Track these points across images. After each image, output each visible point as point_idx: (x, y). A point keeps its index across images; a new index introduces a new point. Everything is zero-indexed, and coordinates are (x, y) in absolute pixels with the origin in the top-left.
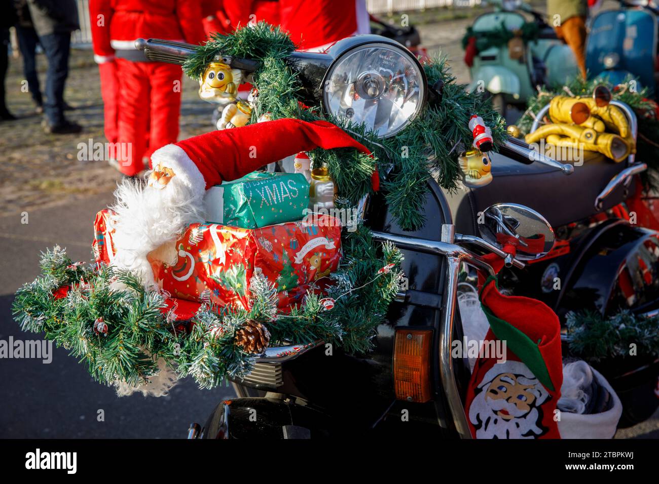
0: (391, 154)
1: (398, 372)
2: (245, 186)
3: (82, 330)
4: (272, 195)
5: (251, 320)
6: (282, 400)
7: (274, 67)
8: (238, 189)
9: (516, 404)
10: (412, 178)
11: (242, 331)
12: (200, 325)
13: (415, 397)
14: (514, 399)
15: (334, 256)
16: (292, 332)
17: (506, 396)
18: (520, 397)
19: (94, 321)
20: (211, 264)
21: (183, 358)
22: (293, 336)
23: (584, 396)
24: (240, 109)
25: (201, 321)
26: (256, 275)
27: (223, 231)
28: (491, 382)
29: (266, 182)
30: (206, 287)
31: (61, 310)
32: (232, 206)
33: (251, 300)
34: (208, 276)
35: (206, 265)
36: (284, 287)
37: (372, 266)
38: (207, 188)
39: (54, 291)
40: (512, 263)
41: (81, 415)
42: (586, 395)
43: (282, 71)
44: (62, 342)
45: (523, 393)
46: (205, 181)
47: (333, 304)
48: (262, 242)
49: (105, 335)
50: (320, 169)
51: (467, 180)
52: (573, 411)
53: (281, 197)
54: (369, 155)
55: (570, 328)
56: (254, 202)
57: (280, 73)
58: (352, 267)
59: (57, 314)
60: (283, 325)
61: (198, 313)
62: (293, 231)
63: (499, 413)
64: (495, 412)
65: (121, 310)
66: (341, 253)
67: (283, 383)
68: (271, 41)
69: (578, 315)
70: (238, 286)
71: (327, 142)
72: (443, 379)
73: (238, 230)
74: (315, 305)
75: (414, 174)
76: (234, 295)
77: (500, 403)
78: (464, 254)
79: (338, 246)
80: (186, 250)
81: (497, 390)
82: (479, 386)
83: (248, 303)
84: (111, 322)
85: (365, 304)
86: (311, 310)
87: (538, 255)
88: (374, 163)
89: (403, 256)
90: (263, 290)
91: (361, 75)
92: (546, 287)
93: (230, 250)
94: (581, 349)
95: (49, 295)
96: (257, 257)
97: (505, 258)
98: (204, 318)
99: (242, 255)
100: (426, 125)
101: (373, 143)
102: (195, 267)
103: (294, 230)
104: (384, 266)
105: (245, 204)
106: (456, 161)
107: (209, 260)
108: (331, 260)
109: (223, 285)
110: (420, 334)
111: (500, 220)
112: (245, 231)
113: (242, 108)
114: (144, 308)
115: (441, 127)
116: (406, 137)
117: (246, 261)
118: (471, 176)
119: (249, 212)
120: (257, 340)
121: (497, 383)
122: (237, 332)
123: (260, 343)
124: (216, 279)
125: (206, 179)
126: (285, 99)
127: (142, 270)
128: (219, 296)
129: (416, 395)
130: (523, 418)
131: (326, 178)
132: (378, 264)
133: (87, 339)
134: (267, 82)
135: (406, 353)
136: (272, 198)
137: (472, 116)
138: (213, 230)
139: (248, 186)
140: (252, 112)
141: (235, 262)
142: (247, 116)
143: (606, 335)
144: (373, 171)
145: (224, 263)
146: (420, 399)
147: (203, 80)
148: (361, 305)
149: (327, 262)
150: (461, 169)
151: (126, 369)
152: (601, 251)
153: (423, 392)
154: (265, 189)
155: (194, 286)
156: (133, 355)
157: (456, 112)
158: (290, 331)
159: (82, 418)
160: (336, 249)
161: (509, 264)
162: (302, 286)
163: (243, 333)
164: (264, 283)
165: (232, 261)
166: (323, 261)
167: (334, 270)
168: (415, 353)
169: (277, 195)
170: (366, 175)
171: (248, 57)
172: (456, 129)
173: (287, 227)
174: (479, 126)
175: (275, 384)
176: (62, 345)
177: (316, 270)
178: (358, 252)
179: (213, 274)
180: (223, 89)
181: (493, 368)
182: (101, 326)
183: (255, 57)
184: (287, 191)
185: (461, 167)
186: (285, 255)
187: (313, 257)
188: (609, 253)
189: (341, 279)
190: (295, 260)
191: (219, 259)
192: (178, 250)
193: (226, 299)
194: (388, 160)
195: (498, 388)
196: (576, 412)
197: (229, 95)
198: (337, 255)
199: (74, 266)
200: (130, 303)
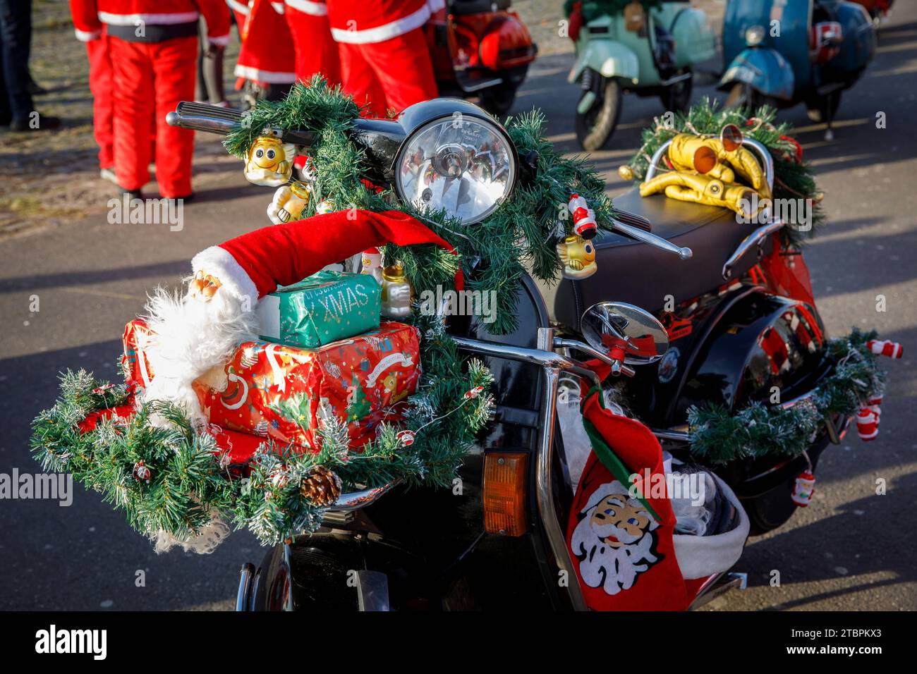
0: (477, 245)
1: (488, 503)
2: (305, 297)
3: (120, 477)
4: (337, 304)
5: (320, 468)
6: (352, 536)
7: (335, 142)
8: (298, 300)
9: (626, 529)
10: (502, 275)
11: (310, 481)
12: (259, 471)
13: (508, 530)
14: (625, 524)
15: (412, 374)
16: (366, 475)
17: (615, 520)
18: (631, 521)
19: (133, 465)
20: (268, 391)
21: (241, 509)
22: (367, 478)
23: (706, 513)
24: (295, 192)
25: (260, 466)
26: (322, 407)
27: (282, 354)
28: (597, 505)
29: (330, 289)
30: (263, 418)
31: (90, 448)
32: (290, 319)
33: (317, 437)
34: (264, 405)
35: (262, 393)
36: (355, 417)
37: (457, 386)
38: (259, 298)
39: (80, 423)
40: (620, 371)
41: (91, 526)
42: (708, 512)
43: (345, 147)
44: (92, 484)
45: (635, 516)
46: (258, 290)
47: (412, 439)
48: (329, 368)
49: (148, 482)
50: (394, 267)
51: (567, 271)
52: (691, 532)
53: (348, 307)
54: (451, 252)
55: (692, 426)
56: (317, 314)
57: (342, 149)
58: (433, 388)
59: (86, 452)
60: (356, 466)
61: (256, 454)
62: (364, 350)
63: (606, 540)
64: (602, 540)
65: (165, 452)
66: (421, 369)
67: (353, 518)
68: (331, 109)
69: (701, 410)
70: (301, 418)
71: (401, 238)
72: (541, 509)
73: (300, 353)
74: (391, 440)
75: (505, 270)
76: (296, 429)
77: (607, 529)
78: (564, 362)
79: (416, 361)
80: (238, 374)
81: (604, 514)
82: (583, 511)
83: (314, 439)
84: (153, 466)
85: (449, 432)
86: (388, 445)
87: (651, 358)
88: (457, 261)
89: (493, 377)
90: (332, 430)
91: (440, 149)
92: (664, 376)
93: (290, 376)
94: (705, 451)
95: (74, 428)
96: (322, 386)
97: (611, 366)
98: (264, 461)
99: (304, 382)
100: (518, 209)
101: (456, 233)
102: (249, 393)
103: (365, 348)
104: (470, 389)
105: (307, 318)
106: (554, 249)
107: (266, 387)
108: (408, 380)
109: (284, 415)
110: (514, 458)
111: (606, 319)
112: (309, 354)
113: (298, 192)
114: (193, 453)
115: (536, 209)
116: (495, 224)
117: (311, 391)
118: (572, 267)
119: (310, 325)
120: (328, 491)
121: (605, 506)
122: (304, 482)
123: (331, 494)
124: (274, 409)
125: (259, 288)
126: (349, 182)
127: (186, 399)
128: (278, 428)
129: (510, 528)
130: (635, 545)
131: (401, 279)
132: (464, 384)
133: (127, 488)
134: (326, 159)
135: (497, 480)
136: (337, 309)
137: (573, 196)
138: (270, 351)
139: (309, 296)
140: (310, 196)
141: (297, 389)
142: (305, 202)
143: (734, 435)
144: (456, 270)
145: (284, 391)
146: (515, 533)
147: (250, 158)
148: (444, 432)
149: (404, 382)
150: (560, 259)
151: (173, 521)
152: (730, 328)
153: (517, 525)
154: (329, 298)
155: (247, 416)
156: (182, 506)
157: (554, 191)
158: (364, 473)
159: (92, 529)
160: (415, 366)
161: (616, 372)
162: (375, 413)
163: (311, 483)
164: (333, 422)
165: (293, 388)
166: (400, 381)
167: (412, 393)
168: (508, 481)
169: (343, 304)
170: (448, 275)
171: (303, 128)
172: (553, 212)
173: (356, 346)
174: (581, 209)
175: (344, 520)
176: (92, 487)
177: (391, 393)
178: (440, 367)
179: (271, 403)
180: (273, 169)
181: (599, 489)
182: (142, 471)
183: (311, 129)
184: (355, 298)
185: (561, 257)
186: (355, 380)
187: (388, 377)
188: (739, 330)
189: (421, 404)
190: (366, 384)
191: (278, 385)
192: (228, 374)
193: (287, 432)
194: (473, 252)
195: (606, 512)
196: (695, 534)
197: (281, 176)
198: (415, 372)
199: (101, 390)
200: (176, 445)
